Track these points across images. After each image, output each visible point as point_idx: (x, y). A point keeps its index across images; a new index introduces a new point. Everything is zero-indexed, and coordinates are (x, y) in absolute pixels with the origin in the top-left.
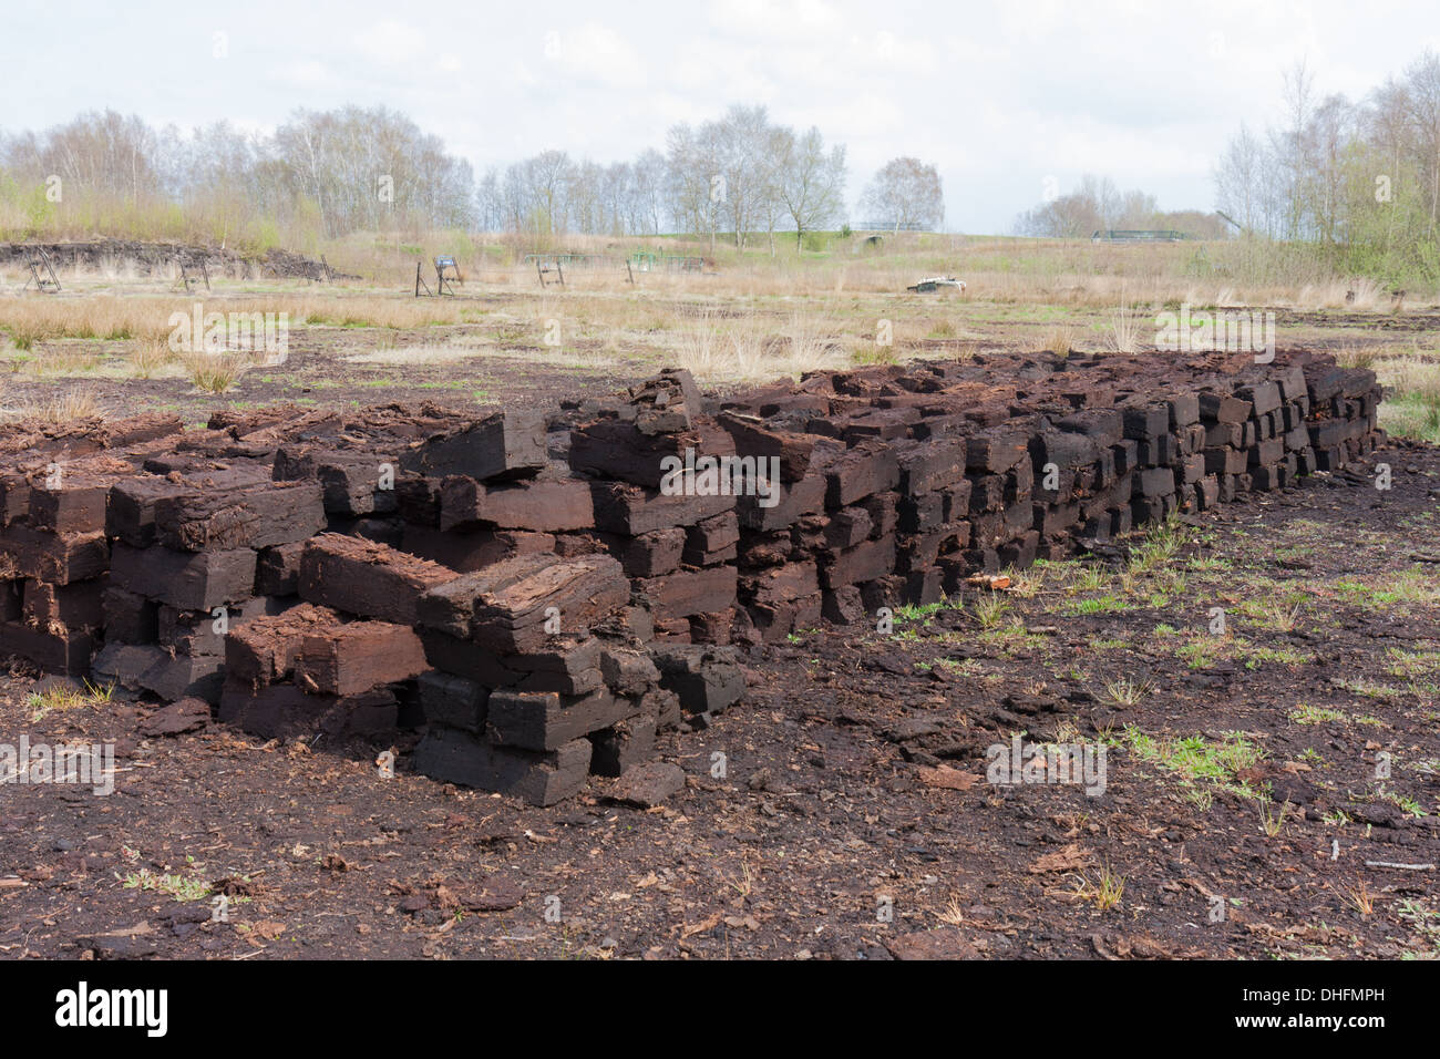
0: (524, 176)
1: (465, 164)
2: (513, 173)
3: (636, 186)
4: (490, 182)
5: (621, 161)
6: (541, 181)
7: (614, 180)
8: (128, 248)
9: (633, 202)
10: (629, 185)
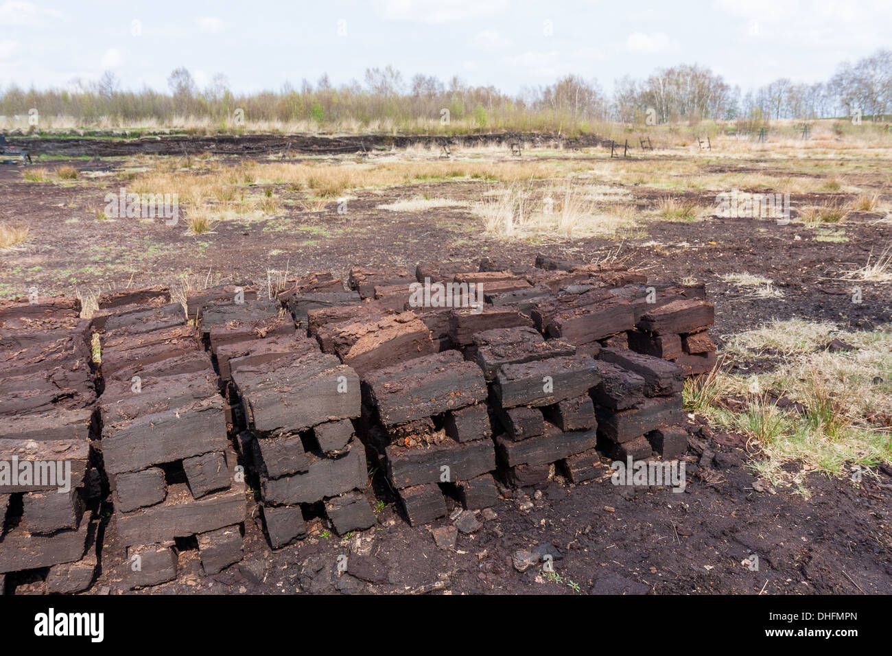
0: (767, 91)
1: (737, 88)
2: (761, 91)
3: (826, 94)
4: (749, 96)
5: (819, 81)
6: (775, 93)
7: (814, 90)
8: (516, 135)
9: (823, 102)
10: (822, 93)
